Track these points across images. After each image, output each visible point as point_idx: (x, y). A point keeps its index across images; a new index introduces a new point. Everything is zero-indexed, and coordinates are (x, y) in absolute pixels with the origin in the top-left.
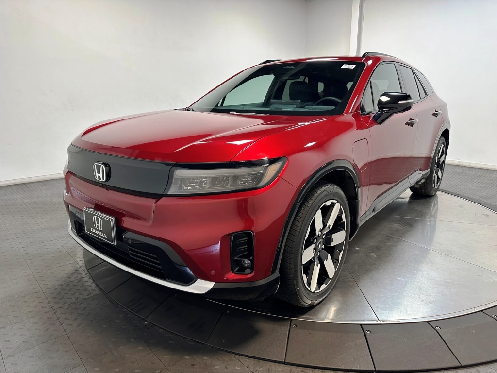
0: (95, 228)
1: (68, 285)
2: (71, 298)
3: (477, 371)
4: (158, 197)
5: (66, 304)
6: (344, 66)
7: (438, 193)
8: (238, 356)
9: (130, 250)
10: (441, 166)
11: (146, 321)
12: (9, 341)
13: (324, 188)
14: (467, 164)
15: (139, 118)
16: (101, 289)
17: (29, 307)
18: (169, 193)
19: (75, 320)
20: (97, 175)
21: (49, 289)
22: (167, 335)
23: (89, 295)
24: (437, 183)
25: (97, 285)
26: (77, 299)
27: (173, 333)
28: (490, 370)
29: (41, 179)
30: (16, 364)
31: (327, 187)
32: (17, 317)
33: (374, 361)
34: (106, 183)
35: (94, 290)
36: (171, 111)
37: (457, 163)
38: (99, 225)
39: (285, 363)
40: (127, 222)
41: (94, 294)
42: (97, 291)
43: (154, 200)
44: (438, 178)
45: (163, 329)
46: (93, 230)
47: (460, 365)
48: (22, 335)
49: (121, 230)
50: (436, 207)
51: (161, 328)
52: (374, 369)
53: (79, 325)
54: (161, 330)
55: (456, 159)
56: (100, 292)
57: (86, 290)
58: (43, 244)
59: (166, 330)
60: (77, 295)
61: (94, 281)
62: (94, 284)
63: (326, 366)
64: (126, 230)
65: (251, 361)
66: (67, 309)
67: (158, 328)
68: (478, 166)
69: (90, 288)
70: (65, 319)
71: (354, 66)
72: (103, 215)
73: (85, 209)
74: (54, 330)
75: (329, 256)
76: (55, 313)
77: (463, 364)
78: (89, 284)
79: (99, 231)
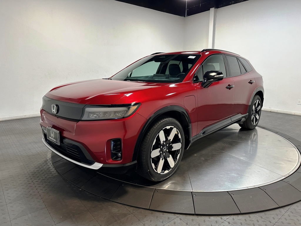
0: (51, 137)
1: (41, 171)
2: (43, 177)
3: (249, 216)
4: (77, 121)
5: (40, 180)
6: (190, 57)
7: (256, 128)
8: (125, 206)
9: (67, 148)
10: (258, 112)
11: (80, 188)
12: (10, 196)
13: (165, 120)
14: (276, 111)
15: (81, 83)
16: (59, 173)
17: (21, 181)
18: (83, 119)
19: (44, 187)
20: (53, 110)
21: (32, 172)
22: (91, 196)
23: (52, 176)
24: (256, 122)
25: (57, 171)
26: (46, 177)
27: (93, 194)
28: (256, 216)
29: (31, 116)
30: (13, 207)
31: (167, 119)
32: (14, 185)
33: (195, 210)
34: (56, 114)
35: (55, 173)
36: (101, 79)
37: (270, 110)
38: (52, 135)
39: (149, 210)
40: (65, 134)
41: (55, 175)
42: (57, 174)
43: (76, 123)
44: (256, 119)
45: (89, 193)
46: (50, 138)
47: (240, 213)
48: (16, 194)
49: (62, 138)
50: (256, 136)
51: (88, 192)
52: (194, 213)
53: (46, 190)
54: (87, 193)
55: (269, 108)
56: (58, 175)
57: (51, 173)
58: (30, 150)
59: (90, 193)
60: (46, 176)
61: (55, 169)
62: (55, 171)
63: (170, 211)
64: (65, 138)
65: (132, 208)
66: (41, 182)
67: (86, 192)
68: (282, 112)
69: (53, 173)
70: (39, 187)
71: (195, 57)
72: (55, 130)
73: (47, 127)
74: (33, 192)
75: (170, 156)
76: (34, 184)
77: (242, 213)
78: (53, 170)
79: (53, 138)
